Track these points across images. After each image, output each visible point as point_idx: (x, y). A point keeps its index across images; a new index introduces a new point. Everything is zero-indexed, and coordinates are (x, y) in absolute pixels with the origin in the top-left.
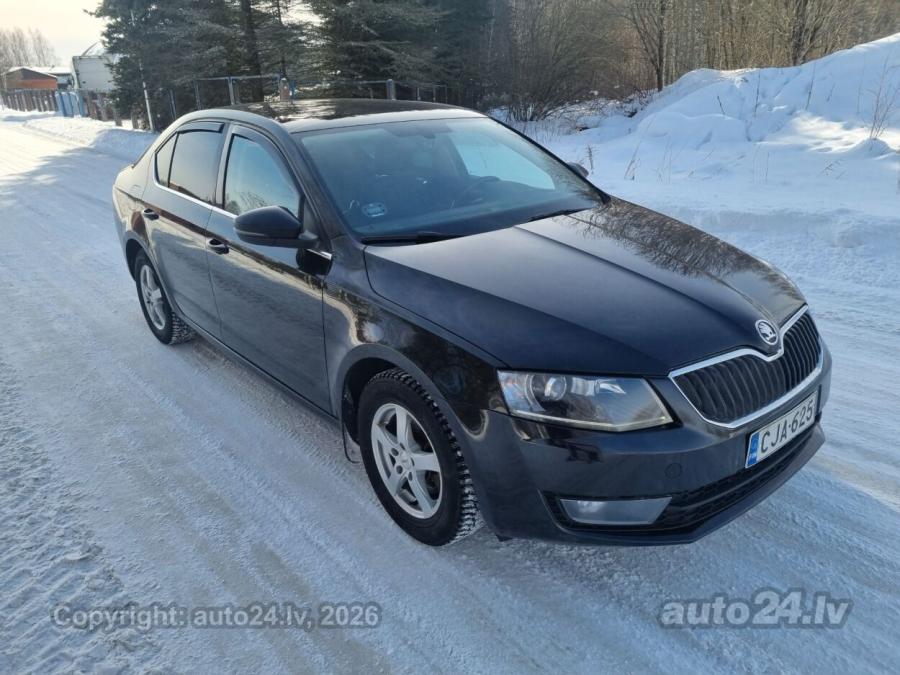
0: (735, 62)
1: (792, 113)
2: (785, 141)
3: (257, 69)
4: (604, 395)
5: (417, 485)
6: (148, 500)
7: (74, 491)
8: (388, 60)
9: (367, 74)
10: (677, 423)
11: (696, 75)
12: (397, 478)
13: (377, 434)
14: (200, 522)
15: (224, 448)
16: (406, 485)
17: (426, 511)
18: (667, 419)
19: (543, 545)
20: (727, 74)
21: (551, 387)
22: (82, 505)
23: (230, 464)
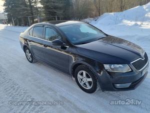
0: (111, 12)
1: (122, 20)
2: (121, 24)
3: (33, 15)
4: (120, 67)
5: (87, 84)
6: (39, 90)
7: (25, 89)
8: (55, 13)
9: (52, 15)
10: (132, 71)
11: (106, 14)
12: (83, 83)
13: (79, 76)
14: (49, 93)
15: (48, 80)
16: (85, 84)
17: (89, 88)
18: (130, 70)
19: (107, 92)
20: (111, 13)
21: (112, 66)
22: (28, 91)
23: (51, 83)
